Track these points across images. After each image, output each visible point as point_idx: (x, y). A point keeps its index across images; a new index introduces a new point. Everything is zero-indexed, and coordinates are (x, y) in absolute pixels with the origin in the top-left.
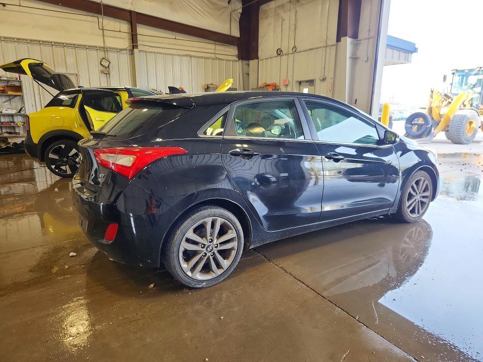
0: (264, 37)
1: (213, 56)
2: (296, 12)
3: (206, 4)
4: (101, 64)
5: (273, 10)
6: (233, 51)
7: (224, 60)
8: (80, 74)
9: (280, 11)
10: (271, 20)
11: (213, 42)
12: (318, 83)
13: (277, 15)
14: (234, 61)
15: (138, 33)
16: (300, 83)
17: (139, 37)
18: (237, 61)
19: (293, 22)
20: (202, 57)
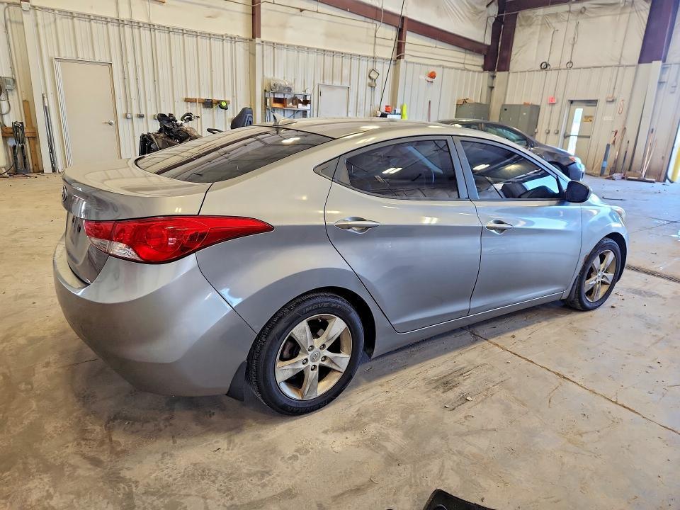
0: (522, 47)
1: (461, 66)
2: (578, 24)
3: (468, 8)
4: (370, 77)
5: (540, 18)
6: (480, 60)
7: (470, 71)
8: (351, 88)
9: (553, 21)
10: (536, 28)
11: (463, 50)
12: (601, 104)
13: (545, 24)
14: (479, 72)
15: (407, 41)
16: (572, 102)
17: (407, 46)
18: (481, 72)
19: (571, 35)
20: (452, 68)
